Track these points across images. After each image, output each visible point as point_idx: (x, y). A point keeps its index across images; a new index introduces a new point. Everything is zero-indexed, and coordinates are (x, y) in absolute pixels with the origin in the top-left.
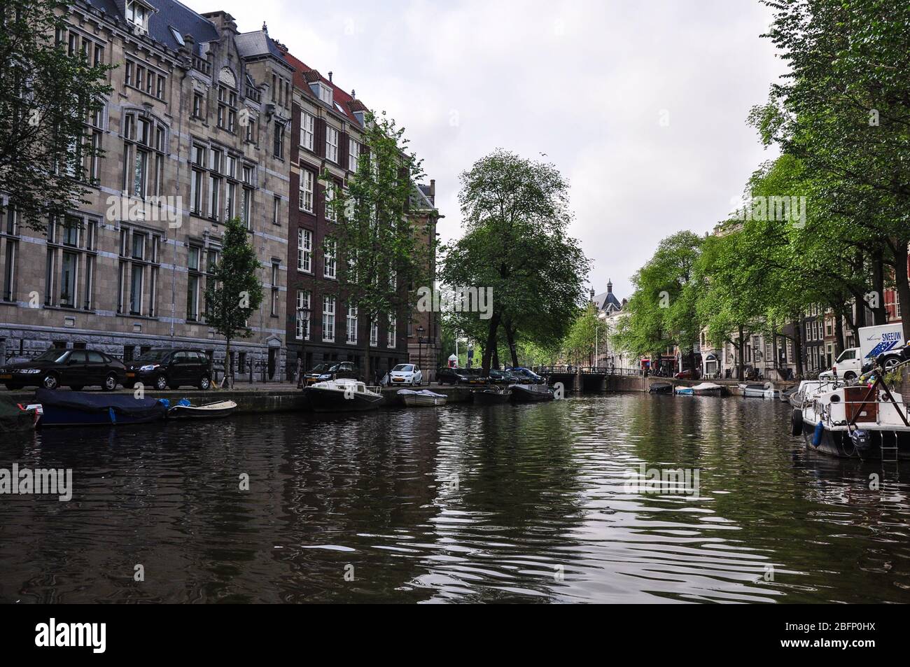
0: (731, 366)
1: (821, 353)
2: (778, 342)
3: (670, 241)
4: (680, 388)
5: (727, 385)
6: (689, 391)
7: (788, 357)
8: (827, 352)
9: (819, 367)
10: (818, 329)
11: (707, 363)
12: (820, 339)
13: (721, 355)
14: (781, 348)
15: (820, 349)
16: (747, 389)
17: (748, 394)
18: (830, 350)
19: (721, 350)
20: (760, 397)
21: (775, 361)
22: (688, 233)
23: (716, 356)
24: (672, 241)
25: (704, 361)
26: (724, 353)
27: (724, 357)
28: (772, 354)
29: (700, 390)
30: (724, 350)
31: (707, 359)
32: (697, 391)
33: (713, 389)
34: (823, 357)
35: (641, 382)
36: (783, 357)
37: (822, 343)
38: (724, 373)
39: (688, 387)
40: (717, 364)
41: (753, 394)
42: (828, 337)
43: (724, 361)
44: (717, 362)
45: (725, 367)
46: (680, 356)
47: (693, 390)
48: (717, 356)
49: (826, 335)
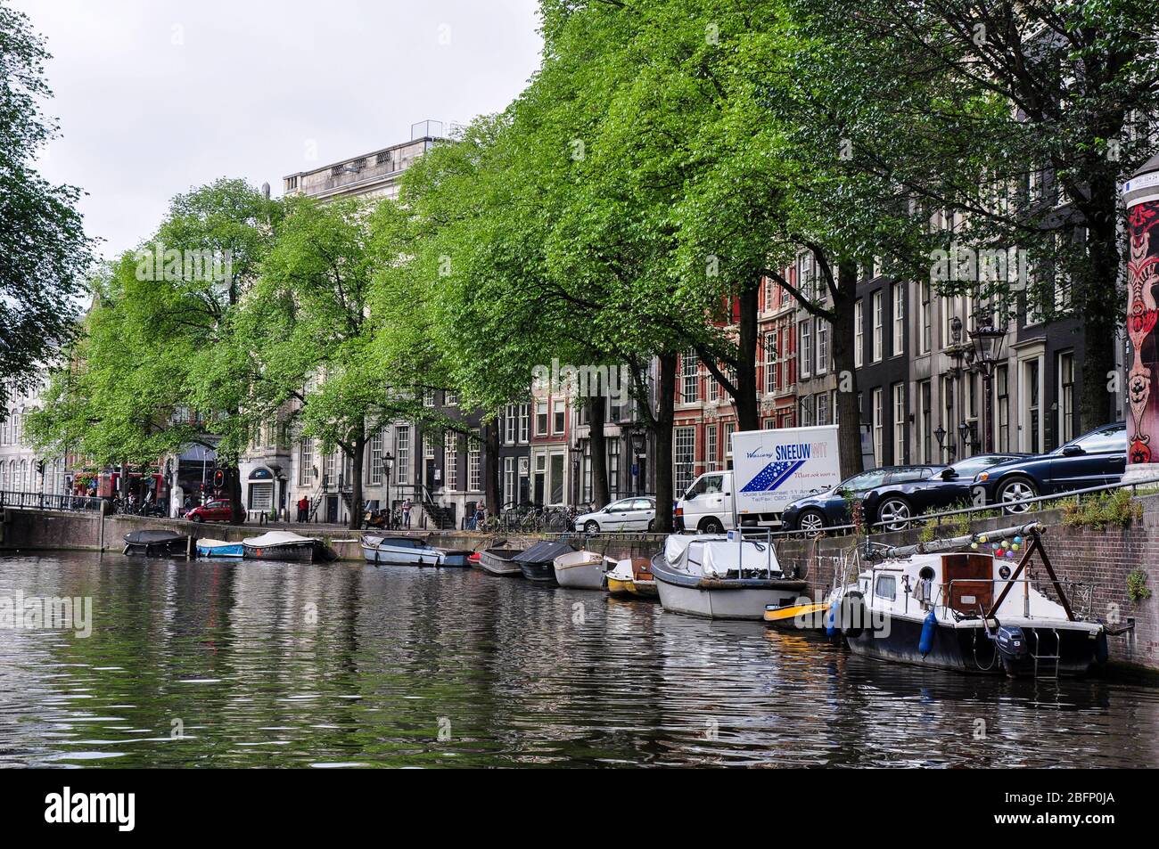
0: (314, 492)
1: (522, 472)
2: (425, 444)
3: (198, 200)
4: (206, 544)
5: (327, 537)
6: (235, 548)
7: (447, 477)
8: (534, 470)
9: (515, 502)
10: (517, 420)
11: (251, 485)
12: (521, 441)
13: (289, 469)
14: (432, 457)
15: (521, 462)
16: (383, 547)
17: (384, 557)
18: (541, 465)
19: (289, 457)
20: (413, 564)
21: (418, 487)
22: (239, 185)
23: (277, 469)
24: (202, 200)
25: (245, 482)
26: (296, 465)
27: (295, 474)
28: (412, 470)
29: (262, 548)
30: (296, 456)
31: (252, 476)
32: (255, 549)
33: (294, 546)
34: (525, 480)
35: (94, 528)
36: (437, 476)
37: (525, 451)
38: (293, 510)
39: (226, 539)
40: (277, 489)
41: (397, 558)
42: (539, 439)
43: (294, 481)
44: (277, 484)
45: (296, 495)
46: (174, 468)
47: (244, 547)
48: (278, 472)
49: (536, 433)
